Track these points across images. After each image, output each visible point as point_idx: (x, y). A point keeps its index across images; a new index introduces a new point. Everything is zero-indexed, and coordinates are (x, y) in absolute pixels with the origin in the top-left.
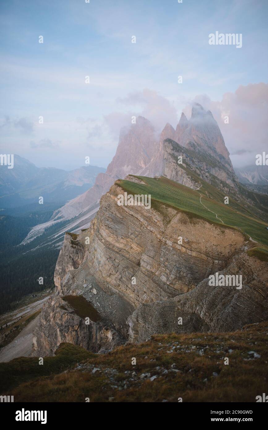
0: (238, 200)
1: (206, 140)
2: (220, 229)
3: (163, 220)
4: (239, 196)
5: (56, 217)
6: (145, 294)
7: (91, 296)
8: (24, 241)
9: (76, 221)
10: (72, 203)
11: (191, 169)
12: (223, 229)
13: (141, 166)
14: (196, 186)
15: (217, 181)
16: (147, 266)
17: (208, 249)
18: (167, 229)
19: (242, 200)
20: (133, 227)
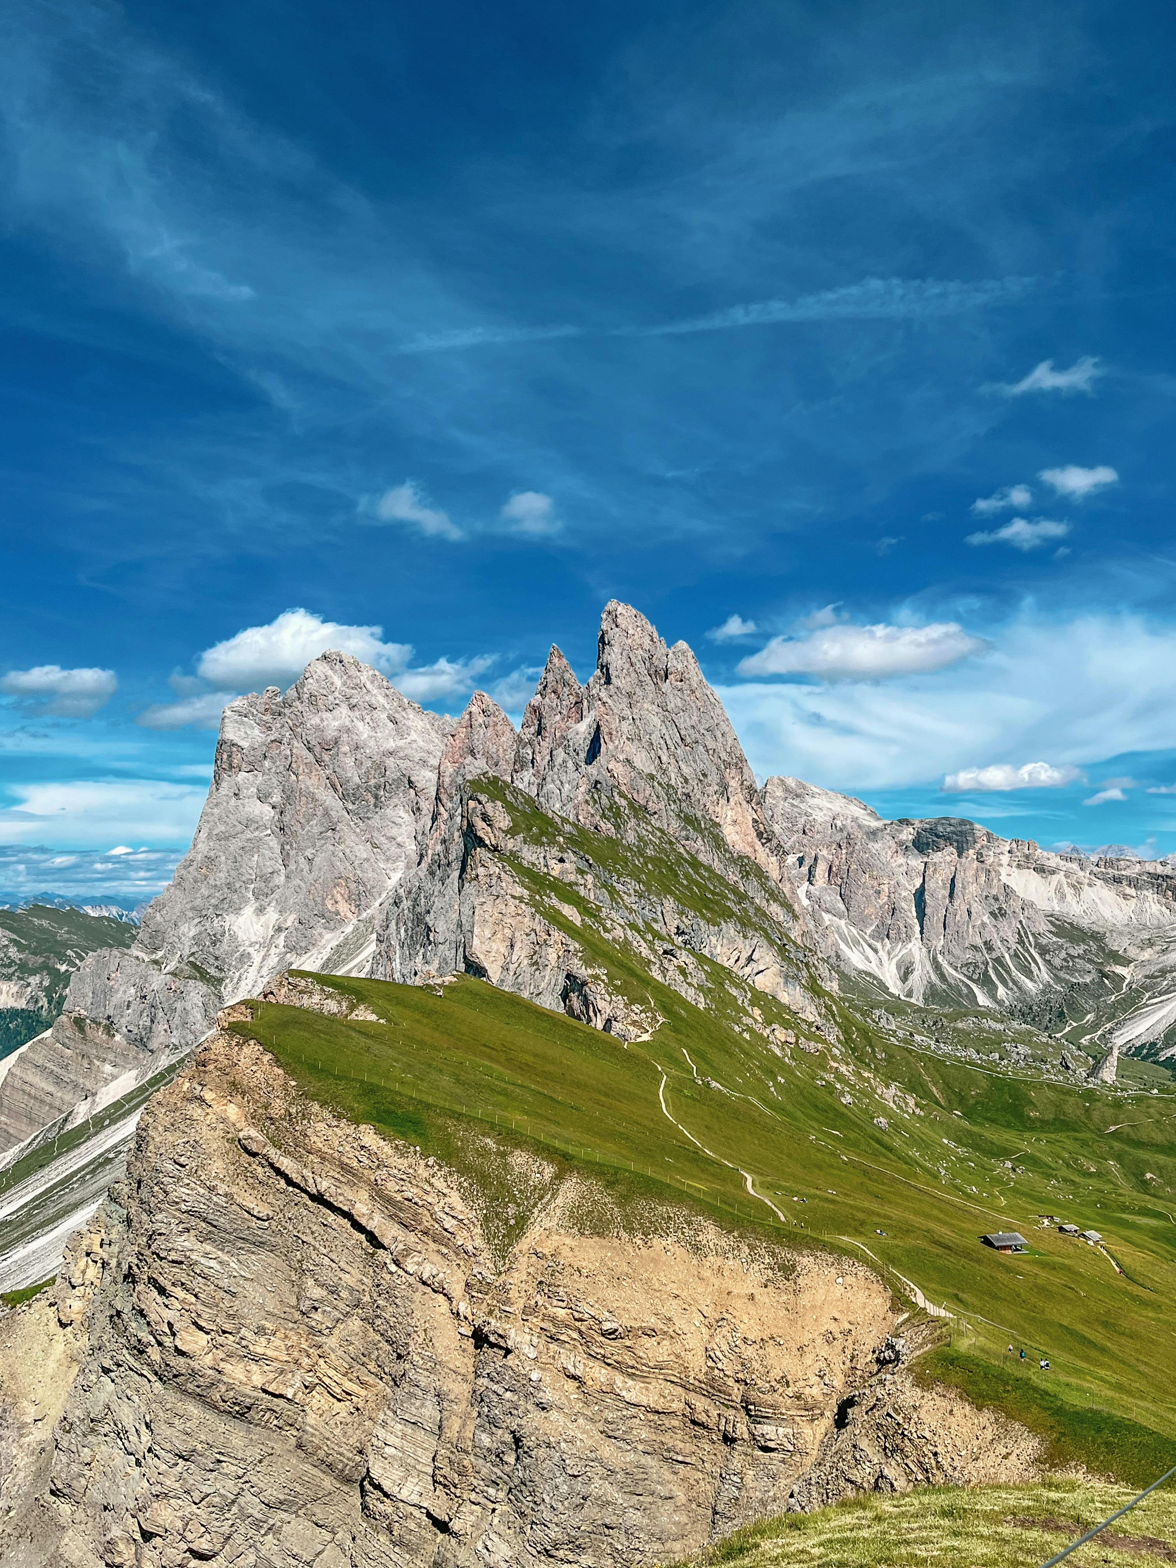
1: (673, 782)
2: (773, 1255)
3: (487, 1220)
4: (843, 1069)
11: (606, 930)
12: (786, 1254)
13: (337, 913)
14: (634, 1023)
15: (734, 992)
16: (401, 1485)
17: (720, 1366)
18: (507, 1266)
19: (858, 1091)
20: (326, 1261)
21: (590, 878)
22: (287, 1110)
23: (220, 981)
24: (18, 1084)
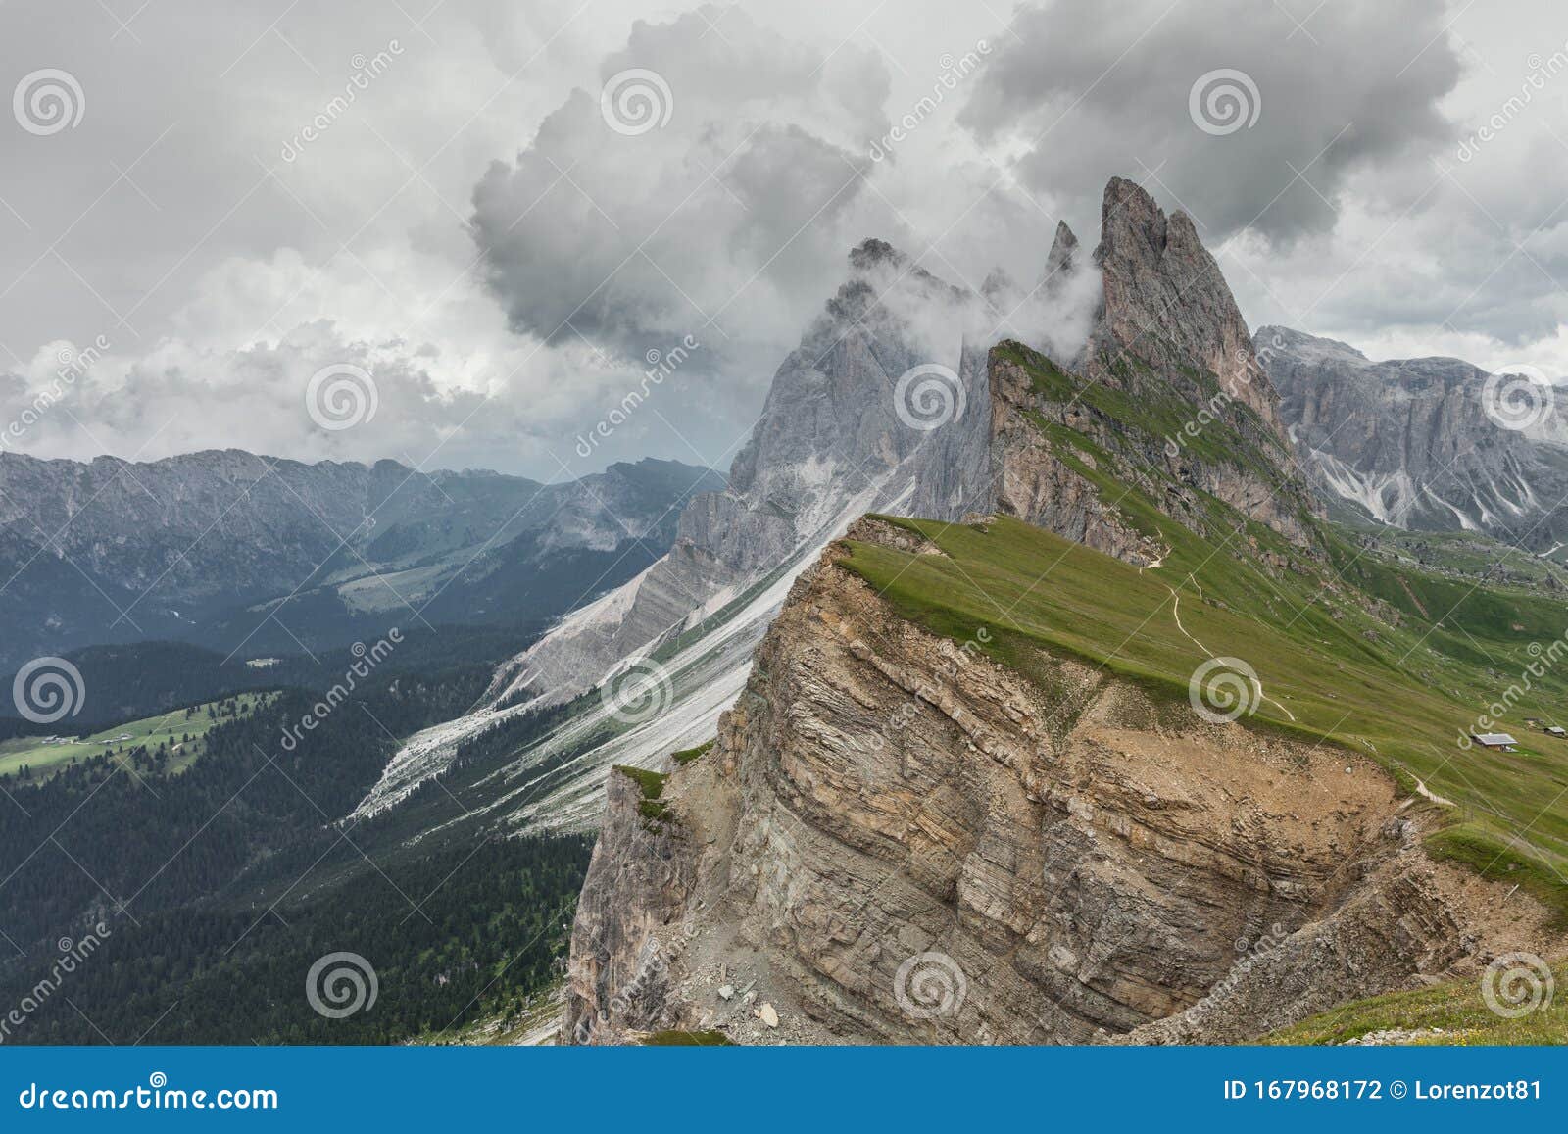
0: (1334, 610)
1: (1173, 338)
2: (1289, 748)
3: (1046, 714)
4: (1332, 587)
5: (506, 694)
6: (985, 1025)
7: (756, 1034)
8: (367, 801)
9: (596, 710)
10: (575, 628)
11: (1118, 472)
12: (1298, 748)
13: (882, 460)
14: (1146, 552)
15: (1231, 522)
16: (987, 907)
17: (1244, 834)
18: (1065, 749)
19: (1346, 606)
20: (922, 742)
21: (1101, 427)
22: (884, 627)
23: (793, 516)
24: (646, 596)
